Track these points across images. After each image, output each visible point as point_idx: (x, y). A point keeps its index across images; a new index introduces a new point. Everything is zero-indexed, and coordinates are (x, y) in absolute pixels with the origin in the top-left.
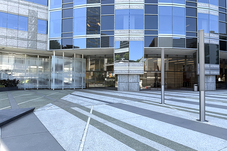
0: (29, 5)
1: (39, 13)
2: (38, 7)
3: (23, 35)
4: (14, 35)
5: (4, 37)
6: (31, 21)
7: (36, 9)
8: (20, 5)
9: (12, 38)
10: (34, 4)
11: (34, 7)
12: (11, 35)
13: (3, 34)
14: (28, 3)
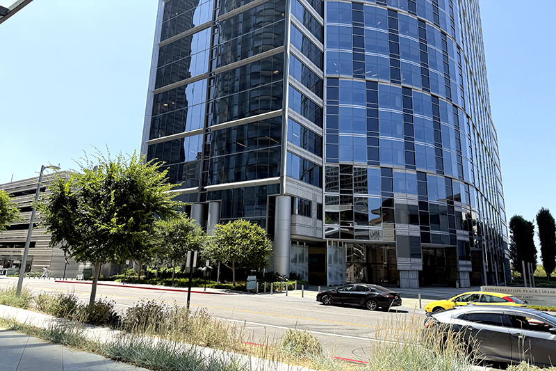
0: (313, 189)
2: (317, 191)
3: (310, 222)
6: (314, 207)
9: (305, 226)
12: (304, 223)
13: (300, 223)
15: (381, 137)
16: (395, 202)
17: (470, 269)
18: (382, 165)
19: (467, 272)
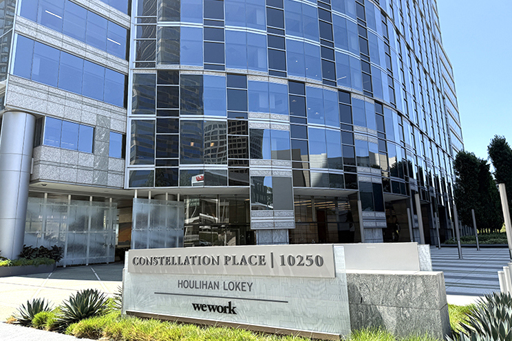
0: (97, 107)
1: (112, 120)
2: (110, 111)
3: (85, 160)
4: (71, 162)
5: (56, 164)
6: (100, 136)
7: (108, 114)
8: (84, 106)
9: (69, 166)
10: (105, 105)
11: (105, 109)
12: (67, 161)
13: (55, 160)
14: (95, 103)
15: (227, 28)
16: (250, 127)
17: (384, 224)
18: (228, 70)
19: (379, 228)
